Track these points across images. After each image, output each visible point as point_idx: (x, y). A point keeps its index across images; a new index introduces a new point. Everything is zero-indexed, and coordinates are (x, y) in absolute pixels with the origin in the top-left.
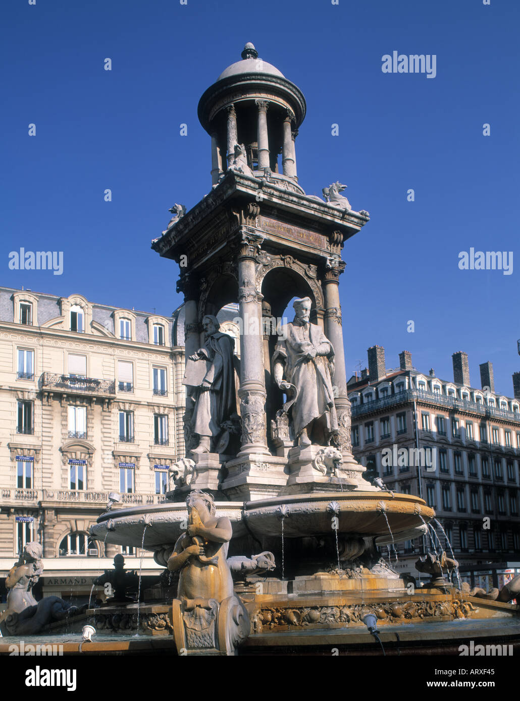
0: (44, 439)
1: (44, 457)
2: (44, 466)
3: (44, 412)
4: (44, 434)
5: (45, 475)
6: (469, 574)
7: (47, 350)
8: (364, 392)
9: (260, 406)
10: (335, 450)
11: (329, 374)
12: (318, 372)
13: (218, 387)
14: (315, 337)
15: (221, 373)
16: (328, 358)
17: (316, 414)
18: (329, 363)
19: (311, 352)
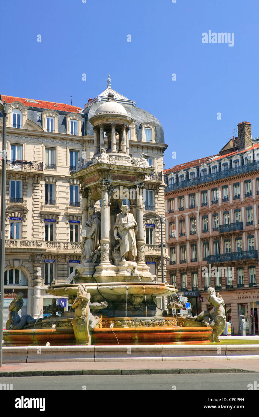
8: (233, 159)
9: (107, 247)
10: (134, 264)
11: (134, 234)
12: (129, 234)
13: (93, 237)
14: (130, 219)
15: (95, 232)
16: (134, 227)
17: (128, 250)
18: (135, 229)
19: (127, 227)
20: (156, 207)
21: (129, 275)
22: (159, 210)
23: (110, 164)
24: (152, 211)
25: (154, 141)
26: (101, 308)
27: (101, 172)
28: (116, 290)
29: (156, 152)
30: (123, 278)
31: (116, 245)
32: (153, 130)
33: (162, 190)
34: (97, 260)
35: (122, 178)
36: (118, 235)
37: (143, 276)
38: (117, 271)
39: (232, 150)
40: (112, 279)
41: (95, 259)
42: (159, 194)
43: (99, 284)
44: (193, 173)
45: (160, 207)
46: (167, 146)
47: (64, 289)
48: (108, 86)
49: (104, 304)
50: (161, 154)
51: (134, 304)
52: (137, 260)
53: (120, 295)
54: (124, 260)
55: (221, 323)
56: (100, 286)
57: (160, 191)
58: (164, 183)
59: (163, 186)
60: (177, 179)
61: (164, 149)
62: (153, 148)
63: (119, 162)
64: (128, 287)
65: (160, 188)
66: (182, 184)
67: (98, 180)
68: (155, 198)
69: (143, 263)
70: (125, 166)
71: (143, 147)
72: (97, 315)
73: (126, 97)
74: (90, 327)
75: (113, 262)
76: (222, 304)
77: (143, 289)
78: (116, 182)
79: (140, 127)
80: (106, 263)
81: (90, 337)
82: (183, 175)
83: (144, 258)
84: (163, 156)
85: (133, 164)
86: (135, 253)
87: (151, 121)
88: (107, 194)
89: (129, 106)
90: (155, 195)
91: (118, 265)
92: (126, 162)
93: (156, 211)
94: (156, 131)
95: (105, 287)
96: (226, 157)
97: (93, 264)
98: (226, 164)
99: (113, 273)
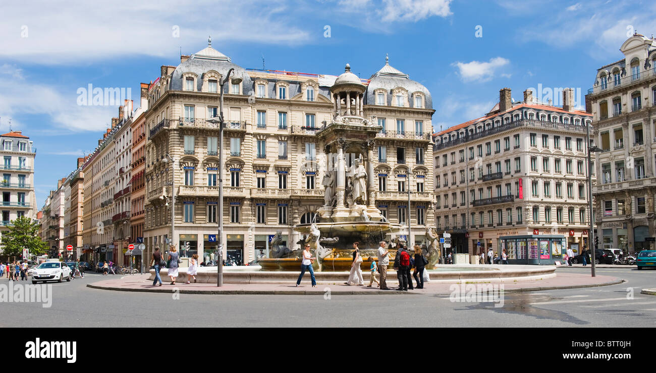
0: (293, 161)
1: (293, 171)
2: (293, 176)
3: (293, 147)
4: (293, 159)
5: (293, 181)
6: (515, 240)
7: (293, 113)
8: (495, 120)
9: (342, 193)
10: (364, 207)
11: (364, 182)
12: (360, 183)
13: (332, 186)
14: (361, 171)
15: (333, 182)
16: (365, 177)
17: (358, 196)
18: (365, 178)
19: (358, 176)
20: (425, 161)
21: (359, 215)
22: (428, 164)
23: (343, 125)
24: (422, 165)
25: (424, 107)
26: (333, 242)
27: (337, 131)
28: (346, 228)
29: (425, 116)
30: (354, 218)
31: (348, 192)
32: (423, 97)
33: (430, 147)
34: (334, 203)
35: (355, 136)
36: (351, 183)
37: (372, 216)
38: (350, 212)
39: (496, 112)
40: (346, 219)
41: (333, 203)
42: (428, 150)
43: (333, 223)
44: (462, 133)
45: (429, 162)
46: (435, 111)
47: (305, 228)
48: (386, 63)
49: (336, 239)
50: (430, 117)
51: (363, 239)
52: (368, 204)
53: (352, 232)
54: (355, 204)
55: (435, 254)
56: (334, 224)
57: (429, 148)
58: (431, 142)
59: (432, 144)
60: (450, 138)
61: (432, 114)
62: (422, 113)
63: (351, 124)
64: (354, 225)
65: (429, 146)
66: (454, 142)
67: (335, 139)
68: (424, 154)
69: (373, 206)
70: (357, 127)
71: (414, 112)
72: (330, 248)
73: (401, 71)
74: (319, 258)
75: (347, 205)
76: (436, 238)
77: (367, 227)
78: (349, 140)
79: (412, 96)
80: (341, 206)
81: (320, 266)
82: (455, 135)
83: (374, 202)
84: (431, 119)
85: (366, 124)
86: (365, 198)
87: (421, 90)
88: (341, 150)
89: (403, 78)
90: (425, 152)
91: (351, 208)
92: (359, 123)
93: (425, 164)
94: (425, 99)
95: (337, 226)
96: (490, 119)
97: (331, 207)
98: (489, 124)
99: (347, 215)
